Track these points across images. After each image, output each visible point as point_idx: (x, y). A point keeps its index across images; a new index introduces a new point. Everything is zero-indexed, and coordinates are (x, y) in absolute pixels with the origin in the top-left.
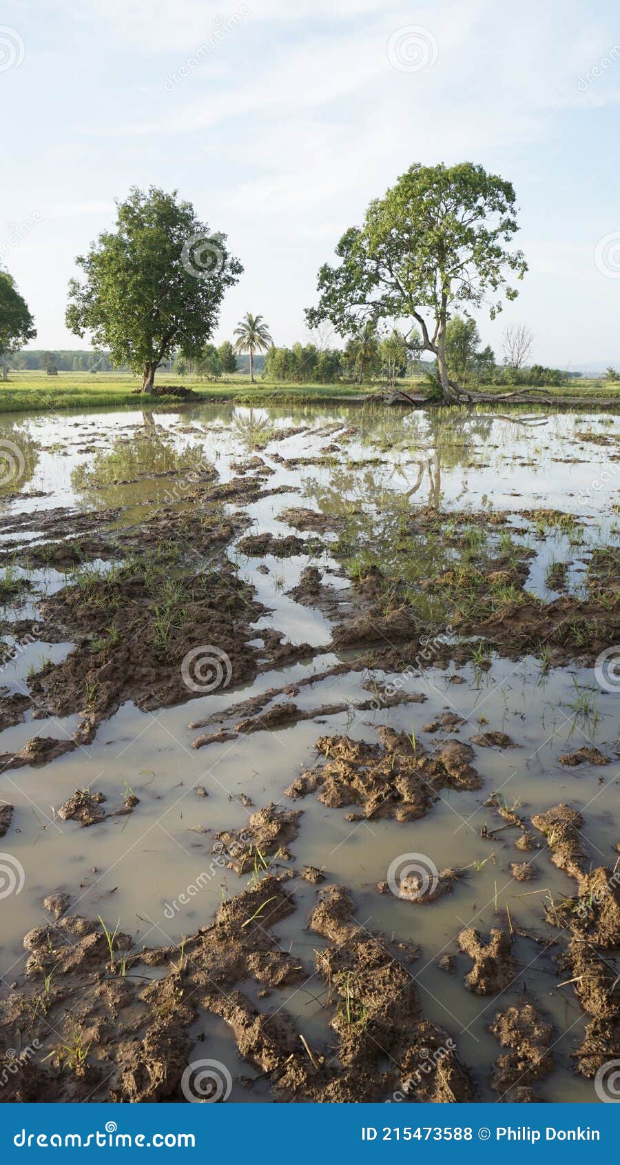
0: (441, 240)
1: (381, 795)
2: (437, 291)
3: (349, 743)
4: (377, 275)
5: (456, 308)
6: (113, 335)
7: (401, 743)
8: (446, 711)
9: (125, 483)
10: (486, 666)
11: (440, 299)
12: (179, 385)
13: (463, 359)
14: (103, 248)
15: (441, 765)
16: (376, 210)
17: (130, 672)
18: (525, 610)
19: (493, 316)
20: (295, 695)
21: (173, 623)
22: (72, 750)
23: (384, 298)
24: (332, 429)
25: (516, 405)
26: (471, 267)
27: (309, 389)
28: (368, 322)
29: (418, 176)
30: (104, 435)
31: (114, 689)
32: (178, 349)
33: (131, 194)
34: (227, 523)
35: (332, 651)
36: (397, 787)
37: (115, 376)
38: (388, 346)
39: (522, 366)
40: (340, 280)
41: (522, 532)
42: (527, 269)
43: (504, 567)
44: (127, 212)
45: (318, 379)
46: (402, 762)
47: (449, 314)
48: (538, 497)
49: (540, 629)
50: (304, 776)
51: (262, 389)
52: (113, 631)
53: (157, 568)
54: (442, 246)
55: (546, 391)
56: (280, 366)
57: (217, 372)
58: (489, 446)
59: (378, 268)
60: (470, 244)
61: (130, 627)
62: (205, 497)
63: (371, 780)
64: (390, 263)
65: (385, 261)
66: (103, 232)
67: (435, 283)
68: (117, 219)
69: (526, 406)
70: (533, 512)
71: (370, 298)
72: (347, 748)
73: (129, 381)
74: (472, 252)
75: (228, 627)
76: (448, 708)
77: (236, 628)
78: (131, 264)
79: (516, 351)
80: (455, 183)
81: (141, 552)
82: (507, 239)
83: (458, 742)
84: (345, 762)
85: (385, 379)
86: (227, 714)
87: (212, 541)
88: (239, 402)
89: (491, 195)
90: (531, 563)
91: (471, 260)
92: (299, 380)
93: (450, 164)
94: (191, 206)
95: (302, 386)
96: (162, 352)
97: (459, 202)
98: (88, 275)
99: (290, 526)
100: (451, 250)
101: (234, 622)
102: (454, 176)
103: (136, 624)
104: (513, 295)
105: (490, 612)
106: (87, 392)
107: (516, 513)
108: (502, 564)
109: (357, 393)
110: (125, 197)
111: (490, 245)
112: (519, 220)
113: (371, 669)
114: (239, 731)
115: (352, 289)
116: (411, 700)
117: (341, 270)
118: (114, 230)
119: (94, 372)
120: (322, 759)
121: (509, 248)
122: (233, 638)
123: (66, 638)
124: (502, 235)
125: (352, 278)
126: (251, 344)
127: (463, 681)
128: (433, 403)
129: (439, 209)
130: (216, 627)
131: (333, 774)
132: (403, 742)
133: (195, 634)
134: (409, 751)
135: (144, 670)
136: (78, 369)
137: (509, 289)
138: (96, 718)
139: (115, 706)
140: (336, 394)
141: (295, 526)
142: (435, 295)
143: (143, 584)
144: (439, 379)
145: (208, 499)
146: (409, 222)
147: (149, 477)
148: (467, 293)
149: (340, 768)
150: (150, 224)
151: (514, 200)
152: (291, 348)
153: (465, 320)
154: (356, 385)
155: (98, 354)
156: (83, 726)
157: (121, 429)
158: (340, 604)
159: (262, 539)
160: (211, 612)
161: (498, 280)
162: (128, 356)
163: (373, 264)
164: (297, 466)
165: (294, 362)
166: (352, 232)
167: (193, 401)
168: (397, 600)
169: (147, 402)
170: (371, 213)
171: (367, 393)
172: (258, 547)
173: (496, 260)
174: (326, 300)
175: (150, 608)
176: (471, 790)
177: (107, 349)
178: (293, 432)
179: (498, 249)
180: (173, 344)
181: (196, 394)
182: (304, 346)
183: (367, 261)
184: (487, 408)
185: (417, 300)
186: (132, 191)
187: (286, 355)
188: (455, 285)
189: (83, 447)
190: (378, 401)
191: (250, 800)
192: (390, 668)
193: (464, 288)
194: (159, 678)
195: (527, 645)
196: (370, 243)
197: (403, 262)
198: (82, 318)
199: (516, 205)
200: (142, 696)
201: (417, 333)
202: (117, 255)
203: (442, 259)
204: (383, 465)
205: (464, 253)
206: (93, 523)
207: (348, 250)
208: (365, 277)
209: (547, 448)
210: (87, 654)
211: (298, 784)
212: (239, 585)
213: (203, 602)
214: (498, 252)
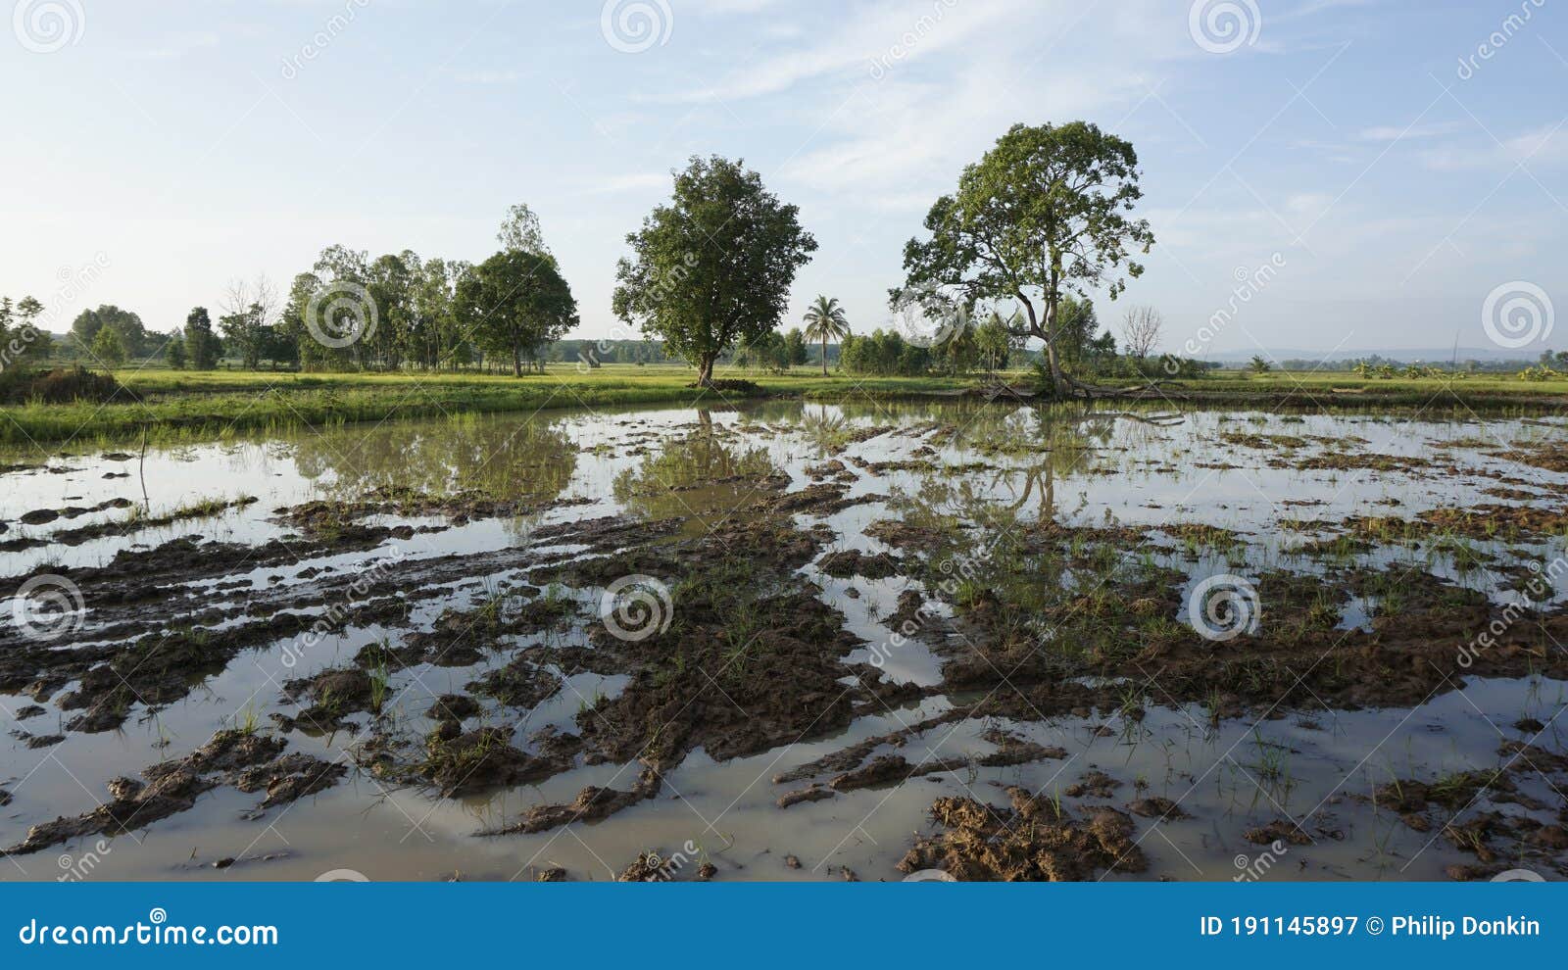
0: (1049, 210)
1: (1020, 874)
2: (1046, 268)
3: (974, 807)
4: (974, 249)
5: (1069, 287)
6: (667, 322)
7: (1040, 809)
8: (1093, 770)
9: (682, 489)
10: (1138, 715)
11: (1049, 277)
12: (741, 379)
13: (1078, 348)
14: (658, 224)
15: (1093, 838)
16: (970, 177)
17: (700, 712)
18: (1182, 645)
19: (1114, 295)
20: (901, 745)
21: (749, 654)
22: (633, 804)
23: (982, 276)
24: (923, 429)
25: (1145, 400)
26: (1085, 239)
27: (893, 383)
28: (965, 304)
29: (1020, 138)
30: (656, 435)
31: (681, 731)
32: (739, 338)
33: (690, 164)
34: (805, 536)
35: (944, 693)
36: (1040, 864)
37: (666, 369)
38: (986, 332)
39: (1148, 355)
40: (931, 256)
41: (1167, 551)
42: (1153, 242)
43: (1149, 593)
44: (685, 185)
45: (903, 372)
46: (1042, 833)
47: (1060, 294)
48: (1184, 510)
49: (1203, 670)
50: (920, 846)
51: (837, 383)
52: (679, 660)
53: (725, 589)
54: (1050, 216)
55: (1181, 385)
56: (857, 356)
57: (784, 364)
58: (1116, 449)
59: (974, 243)
60: (1084, 213)
61: (697, 657)
62: (777, 507)
63: (1006, 854)
64: (989, 236)
65: (983, 234)
66: (658, 207)
67: (1043, 259)
68: (674, 192)
69: (1156, 402)
70: (1179, 526)
71: (965, 276)
72: (972, 813)
73: (684, 373)
74: (1087, 222)
75: (815, 660)
76: (1095, 766)
77: (824, 661)
78: (689, 242)
79: (1140, 336)
80: (1064, 145)
81: (706, 569)
82: (1128, 207)
83: (1113, 810)
84: (971, 830)
85: (983, 371)
86: (820, 765)
87: (789, 558)
88: (810, 398)
89: (1108, 157)
90: (1182, 589)
91: (1086, 231)
92: (880, 372)
93: (1058, 124)
94: (758, 176)
95: (884, 379)
96: (722, 339)
97: (1069, 167)
98: (639, 254)
99: (882, 541)
100: (1062, 221)
101: (821, 655)
102: (1064, 137)
103: (705, 654)
104: (1136, 271)
105: (1139, 648)
106: (635, 386)
107: (1157, 529)
108: (1147, 590)
109: (950, 388)
110: (683, 168)
111: (1109, 213)
112: (1141, 185)
113: (993, 715)
114: (835, 788)
115: (945, 267)
116: (1047, 756)
117: (931, 245)
118: (671, 205)
119: (641, 364)
120: (940, 828)
121: (1131, 218)
122: (822, 674)
123: (619, 669)
124: (1122, 202)
125: (944, 255)
126: (824, 332)
127: (1110, 733)
128: (1044, 398)
129: (1046, 174)
130: (800, 660)
131: (956, 846)
132: (1043, 807)
133: (775, 668)
134: (1051, 818)
135: (716, 710)
136: (624, 361)
137: (1132, 265)
138: (660, 766)
139: (682, 752)
140: (925, 388)
141: (887, 542)
142: (1043, 272)
143: (710, 607)
144: (1050, 370)
145: (781, 509)
146: (1011, 189)
147: (709, 483)
148: (1081, 269)
149: (966, 838)
150: (711, 196)
151: (1135, 163)
152: (870, 335)
153: (1078, 300)
154: (948, 378)
155: (649, 342)
156: (645, 776)
157: (676, 428)
158: (950, 635)
159: (849, 556)
160: (794, 641)
161: (1119, 254)
162: (683, 345)
163: (969, 238)
164: (884, 471)
165: (874, 351)
166: (944, 202)
167: (757, 397)
168: (1021, 632)
169: (704, 398)
170: (966, 179)
171: (961, 388)
172: (846, 565)
173: (1116, 231)
174: (913, 280)
175: (719, 635)
176: (1133, 872)
177: (659, 338)
178: (876, 432)
179: (1119, 218)
180: (734, 331)
181: (760, 389)
182: (886, 333)
183: (962, 234)
184: (1109, 405)
185: (1022, 278)
186: (691, 161)
187: (865, 344)
188: (1067, 261)
189: (632, 449)
190: (976, 396)
191: (853, 874)
192: (1017, 716)
193: (1077, 263)
194: (735, 720)
195: (1188, 689)
196: (965, 214)
197: (1004, 235)
198: (632, 302)
199: (1137, 169)
200: (714, 741)
201: (1021, 317)
202: (673, 232)
203: (1051, 231)
204: (988, 471)
205: (1077, 224)
206: (648, 535)
207: (940, 222)
208: (960, 252)
209: (1187, 451)
210: (648, 689)
211: (913, 856)
212: (825, 610)
213: (782, 629)
214: (1117, 222)
